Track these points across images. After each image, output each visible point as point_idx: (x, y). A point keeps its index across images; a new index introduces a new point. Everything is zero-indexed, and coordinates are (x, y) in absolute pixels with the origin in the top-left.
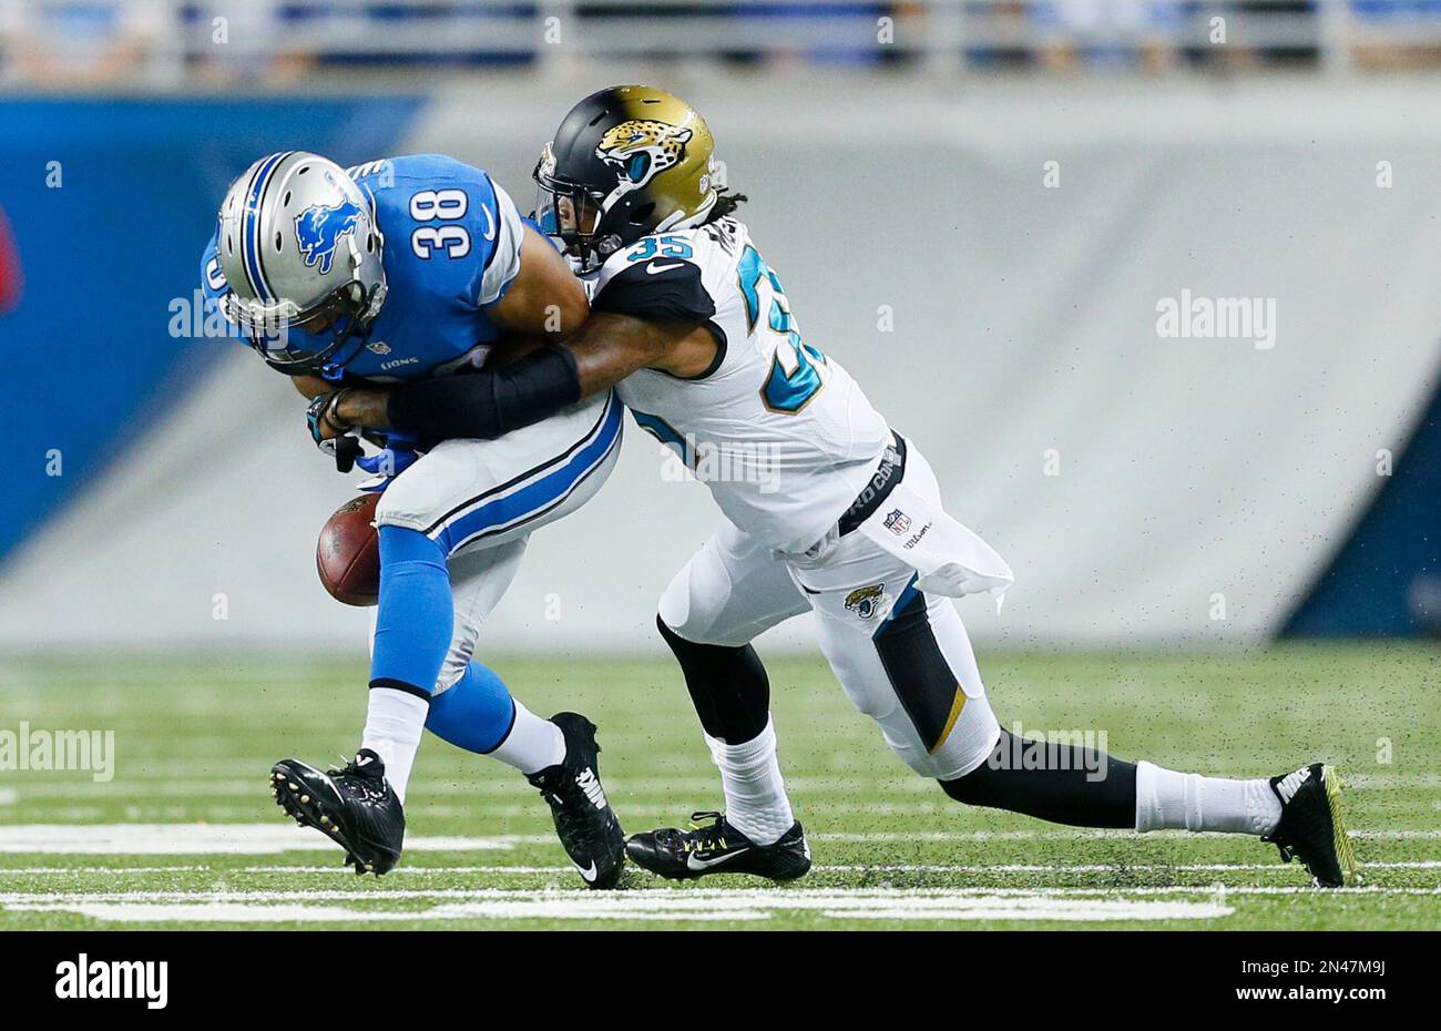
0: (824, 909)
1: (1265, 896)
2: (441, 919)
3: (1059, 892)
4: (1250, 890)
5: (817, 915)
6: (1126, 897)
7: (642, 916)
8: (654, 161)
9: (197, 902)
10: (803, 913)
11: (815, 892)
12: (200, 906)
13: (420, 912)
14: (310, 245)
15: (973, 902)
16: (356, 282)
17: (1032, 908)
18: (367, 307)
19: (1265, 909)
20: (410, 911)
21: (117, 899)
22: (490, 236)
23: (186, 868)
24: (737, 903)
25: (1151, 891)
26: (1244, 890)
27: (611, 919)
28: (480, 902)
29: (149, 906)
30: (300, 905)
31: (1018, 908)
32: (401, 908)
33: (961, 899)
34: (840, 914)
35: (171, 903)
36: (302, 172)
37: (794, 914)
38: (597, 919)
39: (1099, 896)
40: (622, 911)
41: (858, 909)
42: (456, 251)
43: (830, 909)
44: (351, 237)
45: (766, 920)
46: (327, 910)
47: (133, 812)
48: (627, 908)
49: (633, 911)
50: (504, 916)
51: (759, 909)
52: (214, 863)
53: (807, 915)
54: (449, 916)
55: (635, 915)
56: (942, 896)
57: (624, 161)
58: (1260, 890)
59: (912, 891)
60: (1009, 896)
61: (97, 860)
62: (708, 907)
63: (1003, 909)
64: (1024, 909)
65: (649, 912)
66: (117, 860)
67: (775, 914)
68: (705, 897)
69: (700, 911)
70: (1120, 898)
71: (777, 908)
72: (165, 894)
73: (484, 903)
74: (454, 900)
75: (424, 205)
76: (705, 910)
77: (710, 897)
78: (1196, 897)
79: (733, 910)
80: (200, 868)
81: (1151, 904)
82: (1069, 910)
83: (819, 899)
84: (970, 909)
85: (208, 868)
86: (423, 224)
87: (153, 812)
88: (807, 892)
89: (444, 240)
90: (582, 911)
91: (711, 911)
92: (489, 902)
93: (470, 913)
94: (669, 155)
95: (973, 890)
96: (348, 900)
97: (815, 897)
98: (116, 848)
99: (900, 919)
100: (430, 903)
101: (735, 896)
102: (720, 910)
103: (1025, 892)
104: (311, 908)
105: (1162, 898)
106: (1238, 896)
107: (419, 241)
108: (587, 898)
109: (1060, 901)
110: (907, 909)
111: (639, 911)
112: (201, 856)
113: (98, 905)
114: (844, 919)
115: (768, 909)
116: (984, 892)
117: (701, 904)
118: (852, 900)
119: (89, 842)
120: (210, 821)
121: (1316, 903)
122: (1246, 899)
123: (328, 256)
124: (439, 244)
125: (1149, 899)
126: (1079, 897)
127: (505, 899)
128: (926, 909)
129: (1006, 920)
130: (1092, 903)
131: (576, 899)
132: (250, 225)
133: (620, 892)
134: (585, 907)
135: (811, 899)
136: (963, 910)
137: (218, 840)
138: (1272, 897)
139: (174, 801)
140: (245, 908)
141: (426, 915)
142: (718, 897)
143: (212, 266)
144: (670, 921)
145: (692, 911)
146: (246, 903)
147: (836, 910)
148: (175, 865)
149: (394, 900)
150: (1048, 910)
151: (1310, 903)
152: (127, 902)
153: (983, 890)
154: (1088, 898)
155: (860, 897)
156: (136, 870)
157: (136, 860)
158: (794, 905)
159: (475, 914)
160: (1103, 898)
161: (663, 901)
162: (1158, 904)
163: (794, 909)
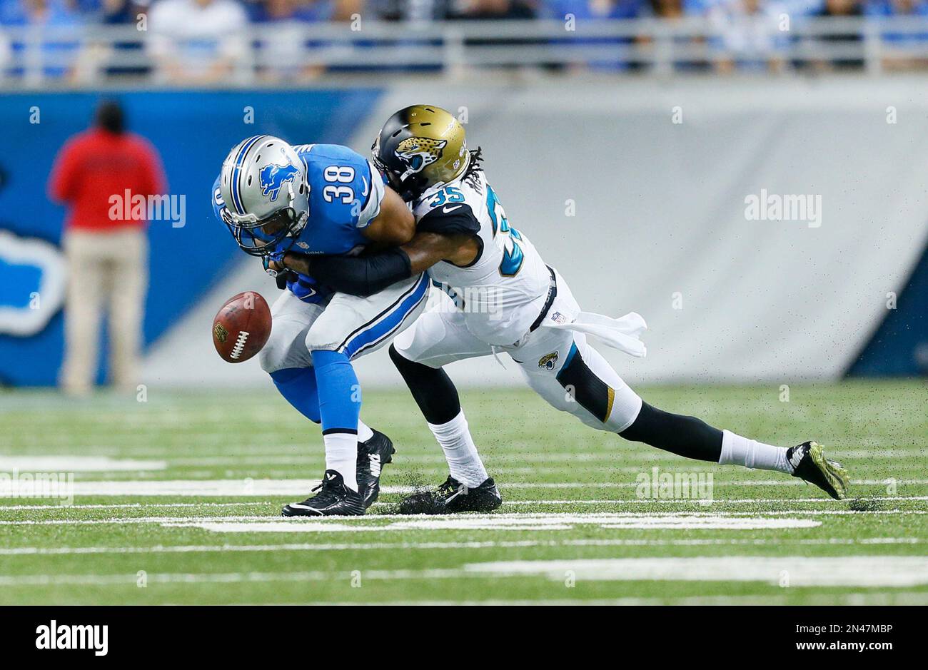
0: (601, 524)
1: (838, 515)
2: (394, 530)
3: (727, 514)
4: (830, 512)
5: (597, 527)
6: (763, 516)
7: (503, 528)
8: (424, 160)
9: (264, 522)
10: (590, 526)
11: (596, 514)
12: (266, 523)
13: (384, 526)
14: (266, 185)
15: (681, 519)
16: (291, 208)
17: (713, 522)
18: (296, 223)
19: (838, 522)
20: (379, 526)
21: (221, 520)
22: (365, 194)
23: (258, 503)
24: (554, 520)
25: (777, 513)
26: (827, 512)
27: (487, 530)
28: (416, 521)
29: (238, 523)
30: (320, 523)
31: (706, 522)
32: (374, 524)
33: (675, 518)
34: (609, 526)
35: (250, 522)
36: (269, 146)
37: (585, 526)
38: (479, 529)
39: (749, 516)
40: (493, 525)
41: (619, 523)
42: (346, 200)
43: (604, 524)
44: (290, 183)
45: (569, 530)
46: (334, 525)
47: (229, 473)
48: (496, 523)
49: (498, 525)
50: (429, 528)
51: (566, 524)
52: (273, 501)
53: (593, 527)
54: (400, 528)
55: (500, 528)
56: (664, 516)
57: (409, 159)
58: (835, 512)
59: (648, 514)
60: (701, 516)
61: (210, 500)
62: (539, 523)
63: (698, 523)
64: (709, 523)
65: (507, 526)
66: (221, 499)
67: (575, 527)
68: (537, 518)
69: (534, 525)
70: (760, 517)
71: (576, 524)
72: (247, 517)
73: (418, 521)
74: (402, 520)
75: (333, 173)
76: (537, 524)
77: (540, 518)
78: (802, 516)
79: (552, 524)
80: (266, 503)
81: (777, 520)
82: (733, 523)
83: (599, 518)
84: (680, 523)
85: (270, 503)
86: (330, 184)
87: (240, 473)
88: (592, 514)
89: (340, 193)
90: (471, 525)
91: (540, 525)
92: (421, 521)
93: (411, 527)
94: (433, 156)
95: (681, 513)
96: (346, 520)
97: (596, 517)
98: (220, 493)
99: (642, 529)
100: (390, 521)
101: (553, 517)
102: (545, 525)
103: (709, 514)
104: (325, 524)
105: (782, 516)
106: (824, 515)
107: (327, 192)
108: (474, 518)
109: (728, 519)
110: (646, 523)
111: (502, 525)
112: (266, 497)
113: (211, 524)
114: (612, 529)
115: (571, 523)
116: (687, 514)
117: (535, 521)
118: (617, 518)
119: (206, 490)
120: (271, 478)
121: (866, 519)
122: (828, 517)
123: (276, 192)
124: (337, 195)
125: (776, 517)
126: (738, 517)
127: (430, 519)
128: (656, 523)
129: (699, 529)
130: (745, 520)
131: (468, 519)
132: (236, 173)
133: (491, 515)
134: (472, 523)
135: (594, 518)
136: (676, 524)
137: (275, 489)
138: (842, 516)
139: (251, 467)
140: (290, 524)
141: (387, 528)
142: (544, 517)
143: (217, 192)
144: (518, 531)
145: (530, 525)
146: (291, 522)
147: (607, 524)
148: (252, 502)
149: (370, 520)
150: (722, 524)
151: (863, 519)
152: (226, 522)
153: (687, 513)
154: (743, 517)
155: (621, 517)
156: (231, 504)
157: (231, 499)
158: (585, 522)
159: (414, 527)
160: (751, 517)
161: (515, 519)
162: (780, 520)
163: (585, 524)
